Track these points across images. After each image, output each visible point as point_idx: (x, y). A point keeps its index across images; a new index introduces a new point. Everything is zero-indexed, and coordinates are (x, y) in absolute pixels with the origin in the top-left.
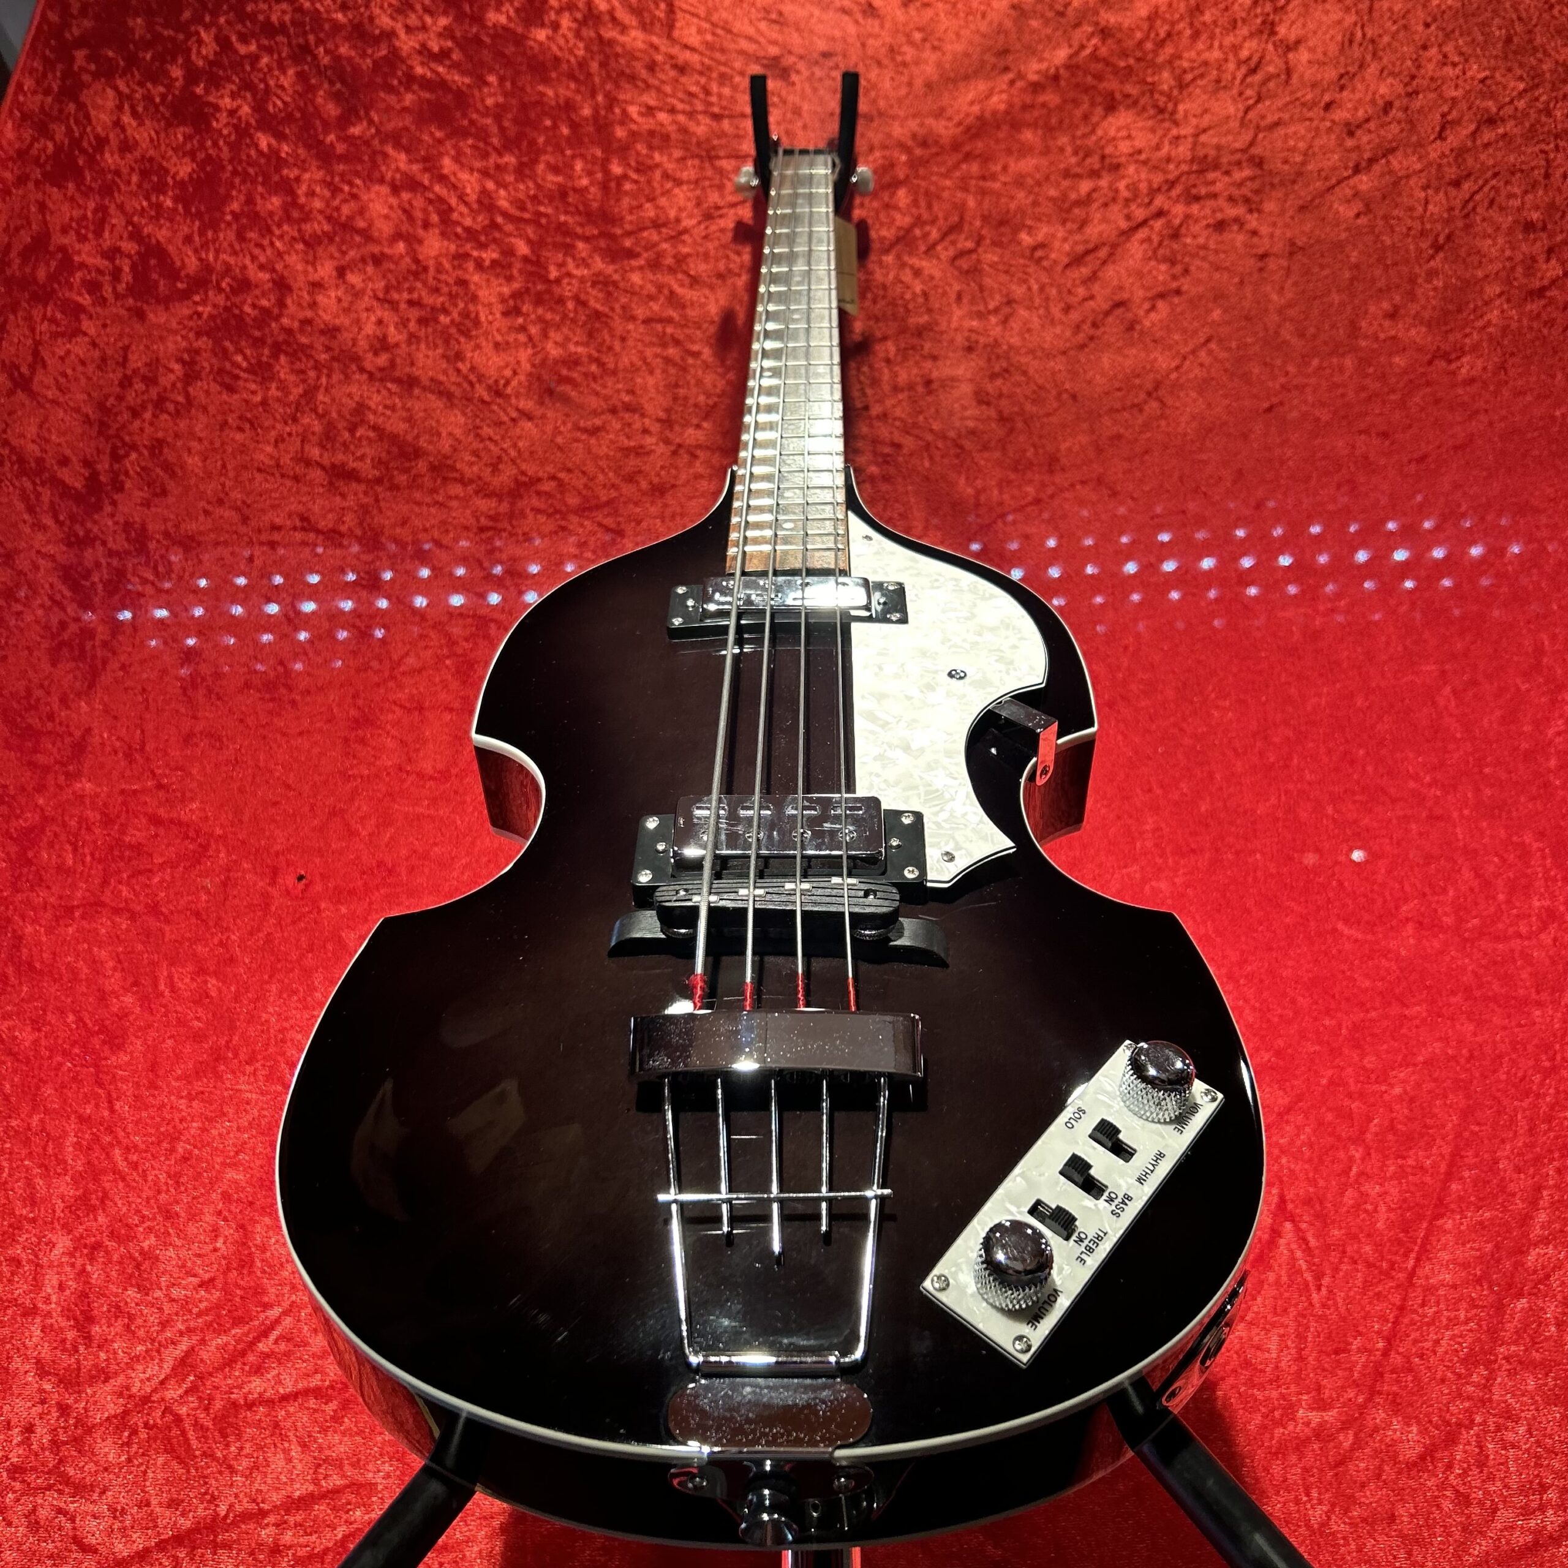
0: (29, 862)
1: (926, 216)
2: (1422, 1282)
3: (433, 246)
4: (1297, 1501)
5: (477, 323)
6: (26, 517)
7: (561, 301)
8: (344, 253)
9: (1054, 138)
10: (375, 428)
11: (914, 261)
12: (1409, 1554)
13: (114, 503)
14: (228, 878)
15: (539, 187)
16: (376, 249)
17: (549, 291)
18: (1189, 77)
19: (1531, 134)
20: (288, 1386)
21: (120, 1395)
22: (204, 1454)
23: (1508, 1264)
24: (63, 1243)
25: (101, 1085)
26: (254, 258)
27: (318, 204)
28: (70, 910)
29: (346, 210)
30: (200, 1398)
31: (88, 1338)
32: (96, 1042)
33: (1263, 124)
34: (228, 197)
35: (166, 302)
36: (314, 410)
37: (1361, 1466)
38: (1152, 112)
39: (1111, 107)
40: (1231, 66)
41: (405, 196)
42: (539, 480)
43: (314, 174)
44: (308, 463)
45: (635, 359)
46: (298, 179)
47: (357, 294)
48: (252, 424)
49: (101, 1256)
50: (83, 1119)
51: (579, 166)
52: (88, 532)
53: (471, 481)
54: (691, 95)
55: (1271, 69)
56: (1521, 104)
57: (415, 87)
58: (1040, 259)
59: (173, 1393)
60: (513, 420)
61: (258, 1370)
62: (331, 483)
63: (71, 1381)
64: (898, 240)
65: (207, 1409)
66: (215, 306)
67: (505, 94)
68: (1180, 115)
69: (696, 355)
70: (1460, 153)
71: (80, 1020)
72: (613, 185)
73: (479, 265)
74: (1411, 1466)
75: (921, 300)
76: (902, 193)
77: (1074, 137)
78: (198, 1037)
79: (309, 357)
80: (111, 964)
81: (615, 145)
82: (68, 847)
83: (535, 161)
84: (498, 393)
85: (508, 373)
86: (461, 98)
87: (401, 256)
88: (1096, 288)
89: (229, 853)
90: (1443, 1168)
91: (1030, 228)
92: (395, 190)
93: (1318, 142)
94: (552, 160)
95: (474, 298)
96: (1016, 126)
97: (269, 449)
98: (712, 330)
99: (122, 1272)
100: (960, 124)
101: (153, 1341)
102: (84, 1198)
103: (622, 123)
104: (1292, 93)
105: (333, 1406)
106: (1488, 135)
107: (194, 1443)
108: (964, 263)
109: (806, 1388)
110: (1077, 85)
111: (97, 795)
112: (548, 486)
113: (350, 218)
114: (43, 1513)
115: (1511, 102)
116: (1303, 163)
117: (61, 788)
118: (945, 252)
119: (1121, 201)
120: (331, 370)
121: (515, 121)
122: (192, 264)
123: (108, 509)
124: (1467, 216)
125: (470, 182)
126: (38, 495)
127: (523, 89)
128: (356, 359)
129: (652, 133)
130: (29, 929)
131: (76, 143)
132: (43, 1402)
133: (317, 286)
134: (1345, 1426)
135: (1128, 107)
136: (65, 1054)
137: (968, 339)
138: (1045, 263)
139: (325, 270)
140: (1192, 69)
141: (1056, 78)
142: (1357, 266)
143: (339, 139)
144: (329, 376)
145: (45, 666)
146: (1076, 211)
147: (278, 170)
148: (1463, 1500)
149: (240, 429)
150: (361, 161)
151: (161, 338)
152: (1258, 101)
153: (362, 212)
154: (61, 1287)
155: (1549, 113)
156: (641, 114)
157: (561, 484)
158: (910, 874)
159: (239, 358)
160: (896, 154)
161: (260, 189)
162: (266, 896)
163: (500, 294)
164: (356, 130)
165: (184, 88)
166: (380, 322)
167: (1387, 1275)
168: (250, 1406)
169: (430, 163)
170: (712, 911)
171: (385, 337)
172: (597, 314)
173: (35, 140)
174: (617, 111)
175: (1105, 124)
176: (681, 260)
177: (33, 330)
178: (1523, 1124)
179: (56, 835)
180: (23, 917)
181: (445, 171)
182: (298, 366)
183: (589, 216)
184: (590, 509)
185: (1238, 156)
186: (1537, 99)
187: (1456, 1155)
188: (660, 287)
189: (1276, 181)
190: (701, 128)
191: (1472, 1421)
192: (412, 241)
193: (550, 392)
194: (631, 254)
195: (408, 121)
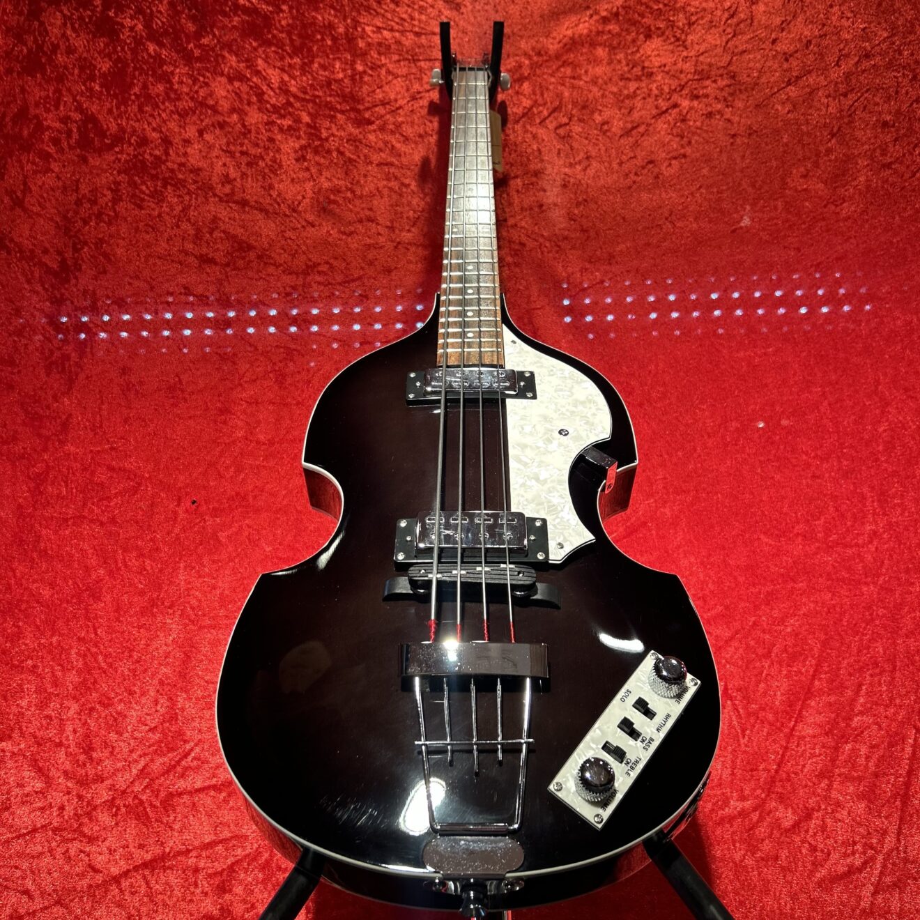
0: (41, 493)
1: (540, 101)
2: (798, 733)
3: (255, 117)
4: (729, 849)
5: (281, 166)
6: (26, 286)
7: (329, 152)
8: (202, 121)
9: (615, 54)
10: (224, 232)
11: (534, 130)
12: (785, 876)
13: (76, 278)
14: (153, 503)
15: (314, 79)
16: (221, 119)
17: (321, 145)
18: (694, 18)
19: (889, 66)
20: (198, 785)
21: (110, 789)
22: (156, 820)
23: (843, 725)
24: (75, 707)
25: (89, 620)
26: (149, 124)
27: (186, 90)
28: (66, 520)
29: (202, 93)
30: (152, 791)
31: (91, 759)
32: (85, 595)
33: (736, 51)
34: (132, 85)
35: (100, 152)
36: (189, 220)
37: (762, 830)
38: (672, 40)
39: (648, 36)
40: (719, 13)
41: (237, 84)
42: (319, 264)
43: (182, 70)
44: (187, 253)
45: (372, 189)
46: (172, 73)
47: (211, 147)
48: (153, 229)
49: (95, 715)
50: (80, 639)
51: (338, 65)
52: (62, 295)
53: (281, 265)
54: (404, 20)
55: (742, 16)
56: (884, 46)
57: (240, 13)
58: (607, 131)
59: (137, 788)
60: (303, 227)
61: (183, 776)
62: (200, 266)
63: (83, 782)
64: (524, 115)
65: (157, 796)
66: (128, 154)
67: (293, 18)
68: (688, 43)
69: (408, 186)
70: (848, 75)
71: (75, 583)
72: (358, 77)
73: (281, 129)
74: (787, 830)
75: (536, 153)
76: (526, 85)
77: (627, 54)
78: (142, 593)
79: (184, 187)
80: (91, 551)
81: (359, 52)
82: (63, 484)
83: (312, 62)
84: (294, 210)
85: (300, 198)
86: (267, 19)
87: (236, 124)
88: (638, 151)
89: (153, 488)
90: (811, 673)
91: (601, 111)
92: (231, 80)
93: (768, 64)
94: (322, 62)
95: (279, 150)
96: (593, 45)
97: (164, 245)
98: (417, 170)
99: (107, 723)
100: (559, 42)
101: (126, 761)
102: (84, 682)
103: (362, 38)
104: (754, 32)
105: (224, 794)
106: (865, 64)
107: (151, 815)
108: (562, 131)
109: (492, 842)
110: (630, 20)
111: (77, 454)
112: (324, 268)
113: (205, 98)
114: (72, 853)
115: (879, 44)
116: (758, 78)
117: (57, 450)
118: (551, 124)
119: (653, 96)
120: (197, 195)
121: (300, 36)
122: (113, 128)
123: (73, 281)
124: (850, 115)
125: (274, 76)
126: (32, 273)
127: (303, 14)
128: (211, 188)
129: (380, 44)
130: (44, 532)
131: (40, 47)
132: (69, 793)
133: (187, 142)
134: (755, 810)
135: (658, 36)
136: (68, 602)
137: (564, 180)
138: (608, 134)
139: (191, 132)
140: (697, 13)
141: (617, 14)
142: (787, 145)
143: (196, 46)
144: (196, 199)
145: (43, 375)
146: (627, 101)
147: (161, 67)
148: (813, 849)
149: (148, 233)
150: (209, 61)
151: (98, 175)
152: (734, 36)
153: (211, 94)
154: (75, 731)
155: (900, 54)
156: (373, 32)
157: (331, 267)
158: (541, 556)
159: (144, 188)
160: (523, 60)
161: (150, 79)
162: (175, 513)
163: (294, 148)
164: (205, 41)
165: (103, 12)
166: (225, 165)
167: (780, 729)
168: (180, 795)
169: (250, 64)
170: (439, 582)
171: (228, 174)
172: (350, 160)
173: (15, 45)
174: (359, 29)
175: (645, 46)
176: (398, 126)
177: (22, 169)
178: (854, 649)
179: (56, 478)
180: (40, 525)
181: (259, 68)
182: (178, 193)
183: (345, 98)
184: (348, 282)
185: (721, 71)
186: (894, 43)
187: (818, 665)
188: (386, 143)
189: (743, 88)
190: (408, 41)
191: (820, 807)
192: (241, 112)
193: (324, 209)
194: (370, 122)
195: (236, 35)
